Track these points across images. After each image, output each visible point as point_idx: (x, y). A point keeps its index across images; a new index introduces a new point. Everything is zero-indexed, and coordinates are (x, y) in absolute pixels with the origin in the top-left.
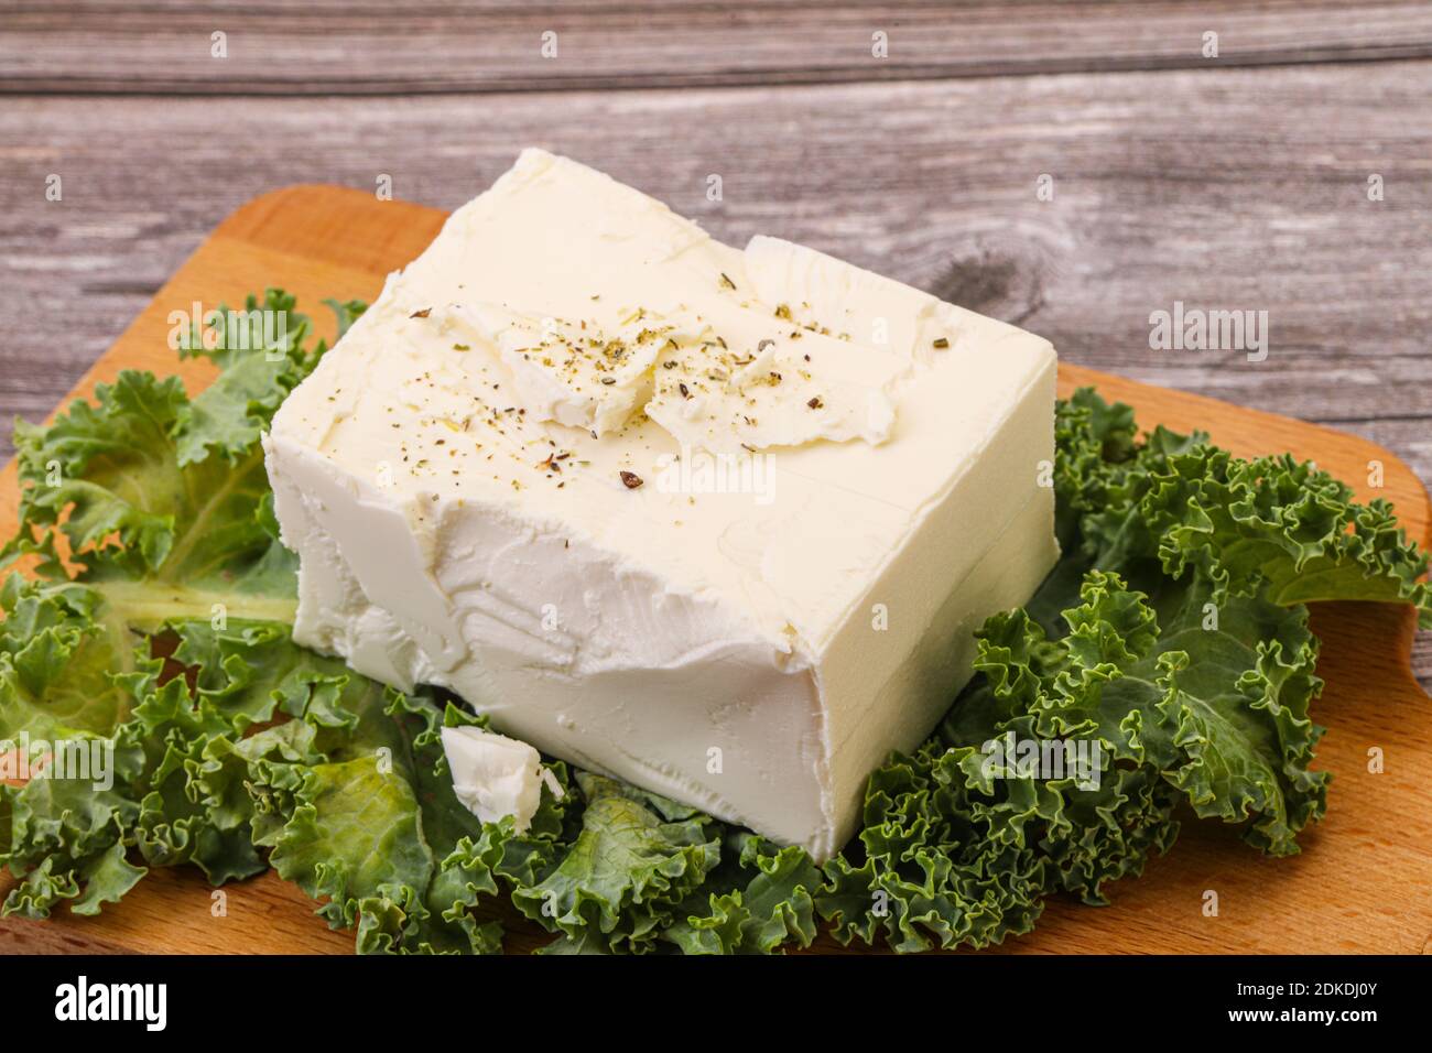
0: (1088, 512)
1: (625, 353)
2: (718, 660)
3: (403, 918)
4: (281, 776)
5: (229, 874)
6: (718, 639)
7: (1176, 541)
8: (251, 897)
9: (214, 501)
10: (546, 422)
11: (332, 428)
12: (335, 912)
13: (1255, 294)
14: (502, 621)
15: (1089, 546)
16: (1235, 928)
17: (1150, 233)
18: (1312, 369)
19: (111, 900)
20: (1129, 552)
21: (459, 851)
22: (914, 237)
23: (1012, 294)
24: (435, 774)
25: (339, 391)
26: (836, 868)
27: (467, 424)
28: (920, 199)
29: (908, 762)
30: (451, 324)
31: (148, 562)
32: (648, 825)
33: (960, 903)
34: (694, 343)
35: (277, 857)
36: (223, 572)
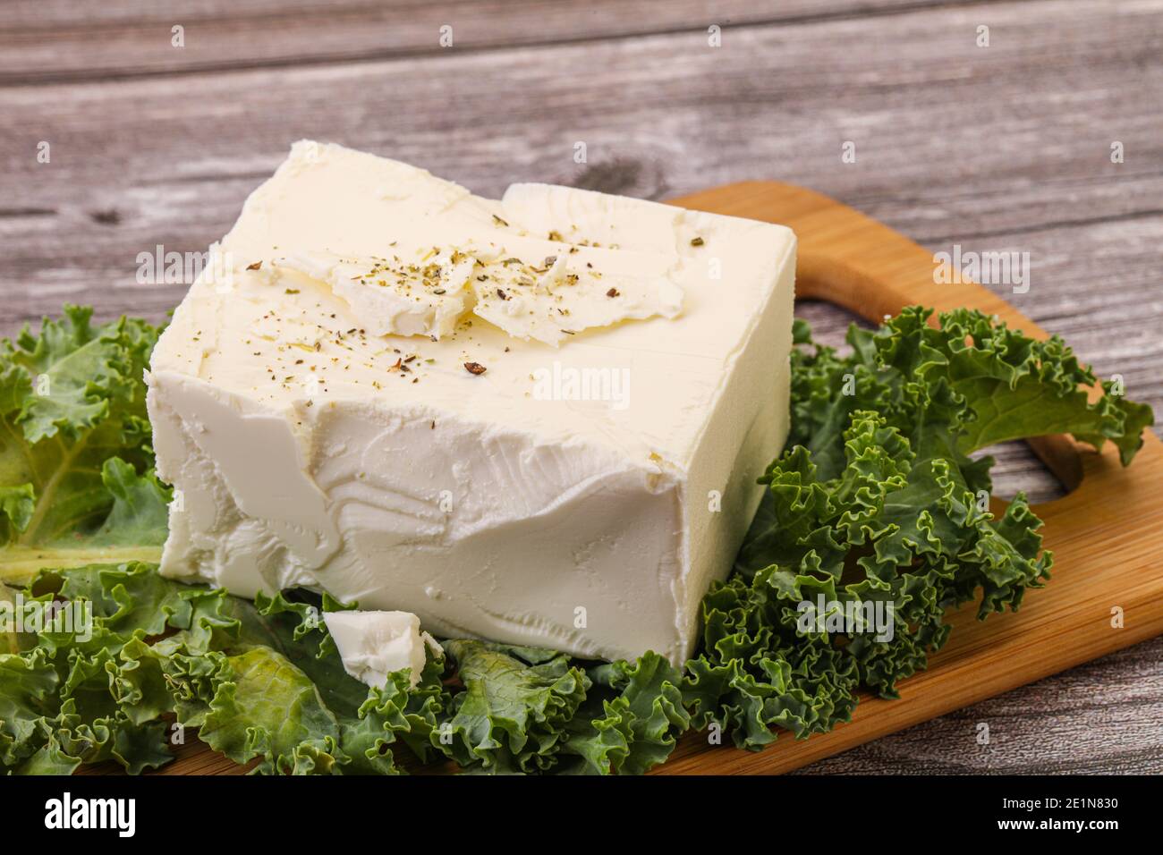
0: (797, 401)
1: (442, 273)
2: (592, 495)
3: (332, 762)
4: (196, 665)
5: (145, 765)
6: (590, 476)
9: (54, 479)
10: (387, 336)
11: (203, 361)
12: (269, 770)
14: (375, 506)
21: (372, 697)
24: (317, 657)
25: (200, 333)
26: (699, 668)
29: (728, 587)
30: (279, 273)
31: (14, 526)
32: (520, 669)
34: (495, 262)
35: (206, 734)
36: (75, 534)
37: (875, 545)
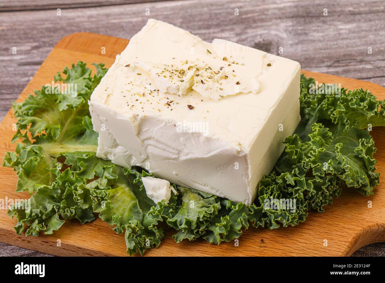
0: (305, 108)
1: (185, 73)
2: (220, 154)
3: (137, 229)
4: (100, 193)
5: (86, 221)
6: (220, 148)
7: (335, 114)
8: (93, 226)
9: (69, 120)
10: (165, 93)
11: (107, 98)
12: (119, 229)
13: (337, 46)
14: (157, 147)
15: (307, 117)
16: (359, 216)
17: (307, 32)
18: (355, 65)
19: (56, 230)
20: (318, 117)
21: (152, 210)
22: (243, 37)
23: (272, 50)
24: (140, 190)
25: (107, 88)
26: (253, 208)
27: (144, 95)
28: (243, 26)
29: (269, 178)
30: (136, 68)
31: (54, 138)
32: (200, 200)
33: (288, 215)
34: (203, 69)
35: (101, 215)
36: (74, 139)
37: (313, 169)
